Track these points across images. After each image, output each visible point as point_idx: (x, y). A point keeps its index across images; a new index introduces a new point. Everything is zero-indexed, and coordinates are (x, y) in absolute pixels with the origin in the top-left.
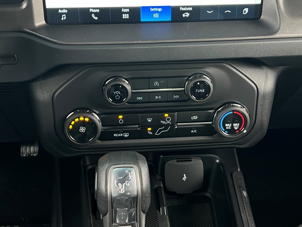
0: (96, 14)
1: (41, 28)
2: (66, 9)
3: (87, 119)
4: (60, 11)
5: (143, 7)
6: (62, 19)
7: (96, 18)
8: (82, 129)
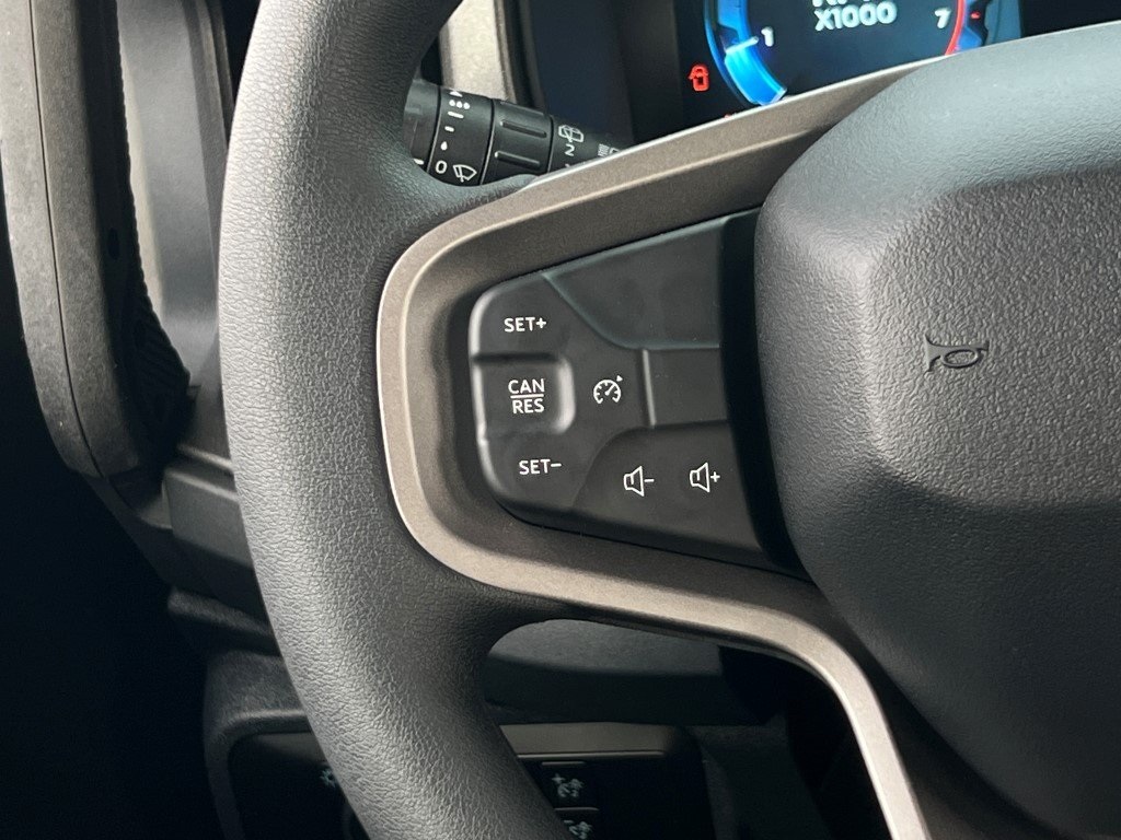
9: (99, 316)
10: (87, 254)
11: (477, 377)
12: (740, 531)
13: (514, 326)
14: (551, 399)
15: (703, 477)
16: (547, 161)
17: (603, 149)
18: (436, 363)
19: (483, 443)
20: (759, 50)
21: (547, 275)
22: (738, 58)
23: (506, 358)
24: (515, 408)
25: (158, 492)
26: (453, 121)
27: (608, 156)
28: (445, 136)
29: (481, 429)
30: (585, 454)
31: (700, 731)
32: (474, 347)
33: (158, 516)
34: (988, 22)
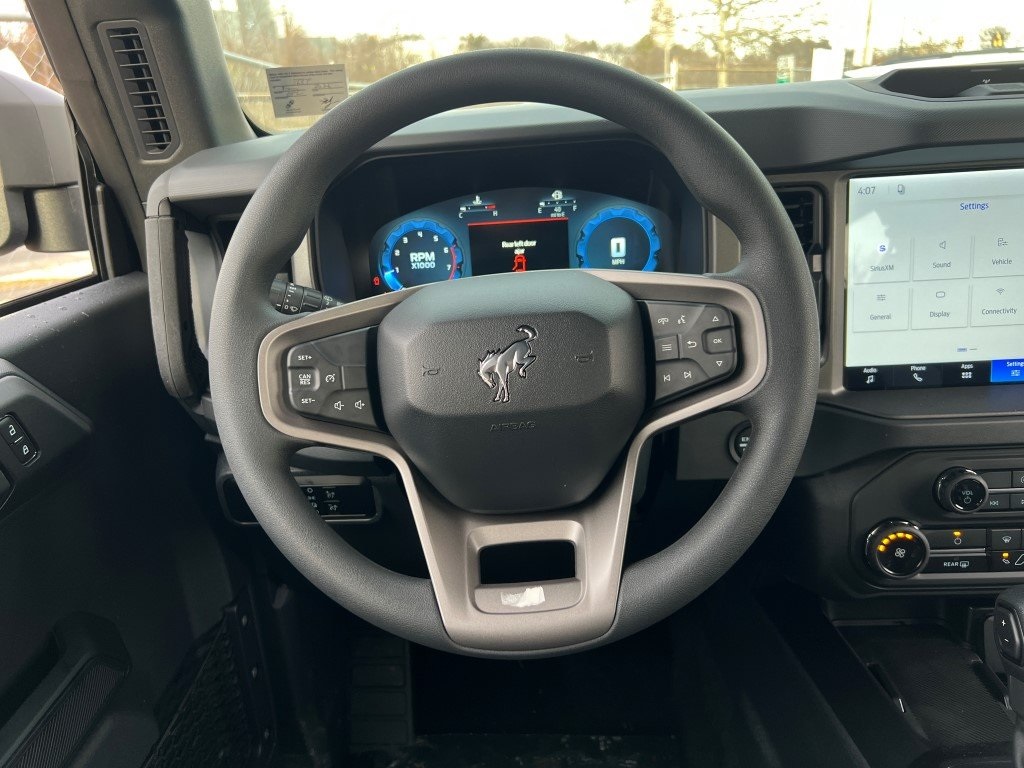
0: (920, 374)
1: (841, 396)
2: (874, 367)
3: (909, 536)
4: (865, 371)
5: (995, 362)
6: (868, 382)
7: (920, 379)
8: (900, 553)
9: (180, 348)
10: (176, 329)
11: (289, 373)
12: (370, 421)
13: (301, 358)
14: (312, 380)
15: (359, 405)
16: (321, 306)
17: (338, 303)
18: (277, 369)
19: (290, 393)
20: (395, 274)
21: (312, 343)
22: (388, 275)
23: (298, 368)
24: (301, 383)
25: (200, 403)
26: (290, 293)
27: (340, 305)
28: (288, 298)
29: (290, 389)
30: (323, 397)
31: (370, 478)
32: (289, 364)
33: (199, 411)
34: (462, 269)
